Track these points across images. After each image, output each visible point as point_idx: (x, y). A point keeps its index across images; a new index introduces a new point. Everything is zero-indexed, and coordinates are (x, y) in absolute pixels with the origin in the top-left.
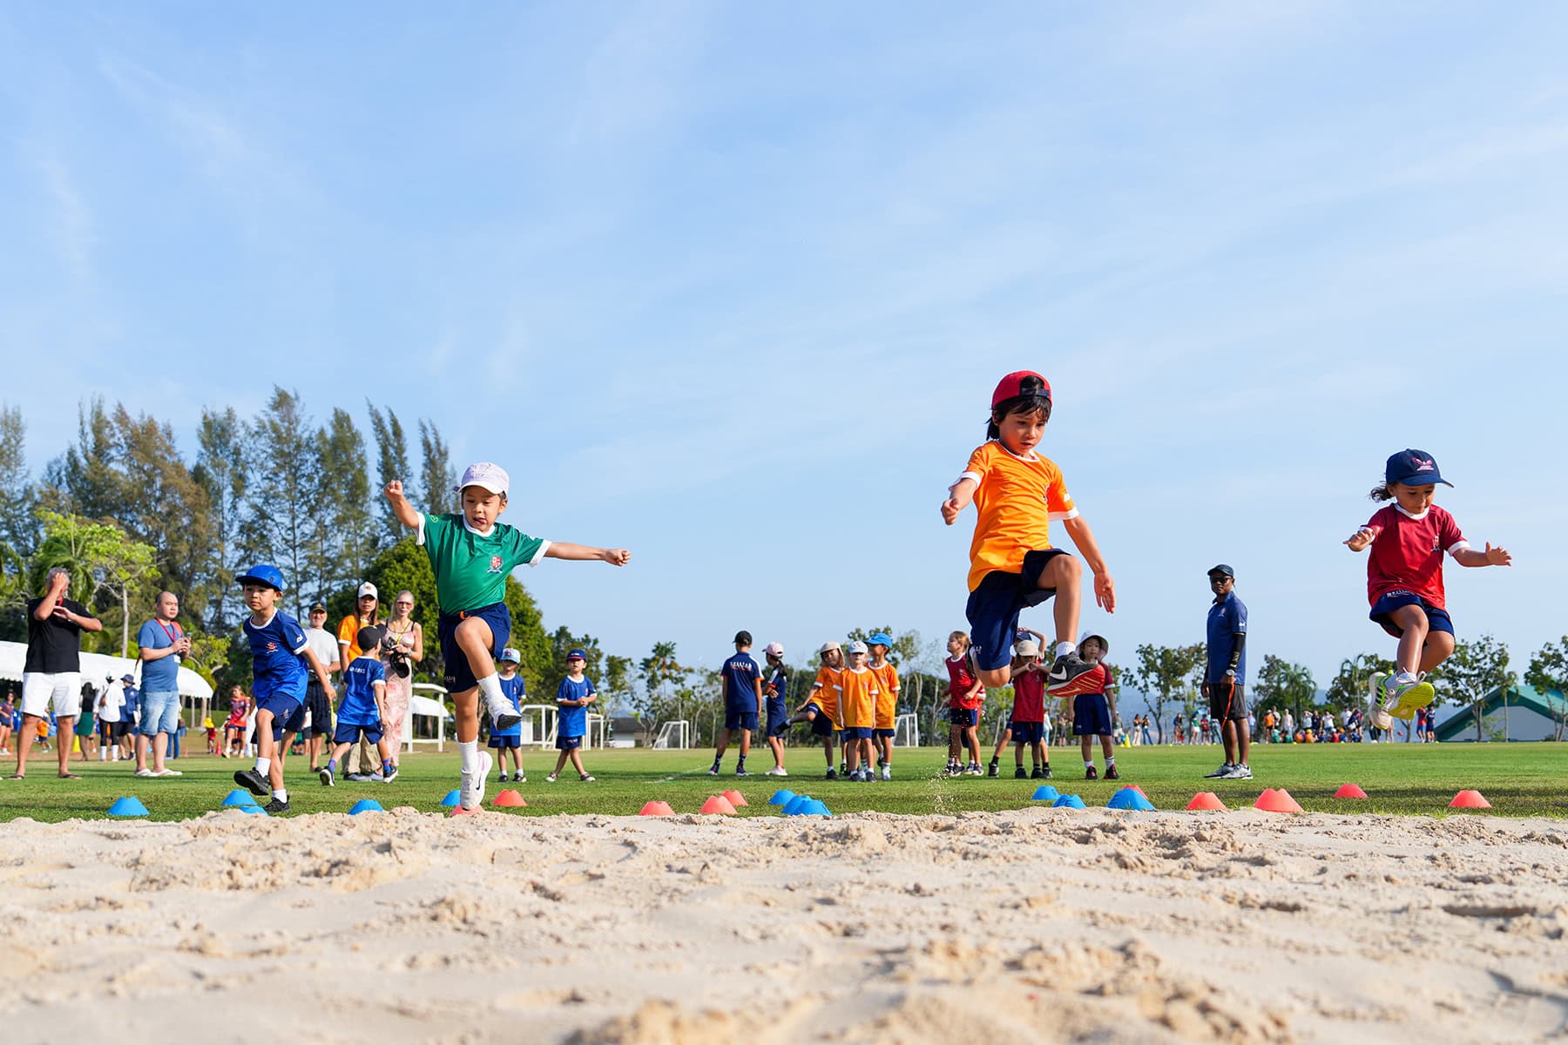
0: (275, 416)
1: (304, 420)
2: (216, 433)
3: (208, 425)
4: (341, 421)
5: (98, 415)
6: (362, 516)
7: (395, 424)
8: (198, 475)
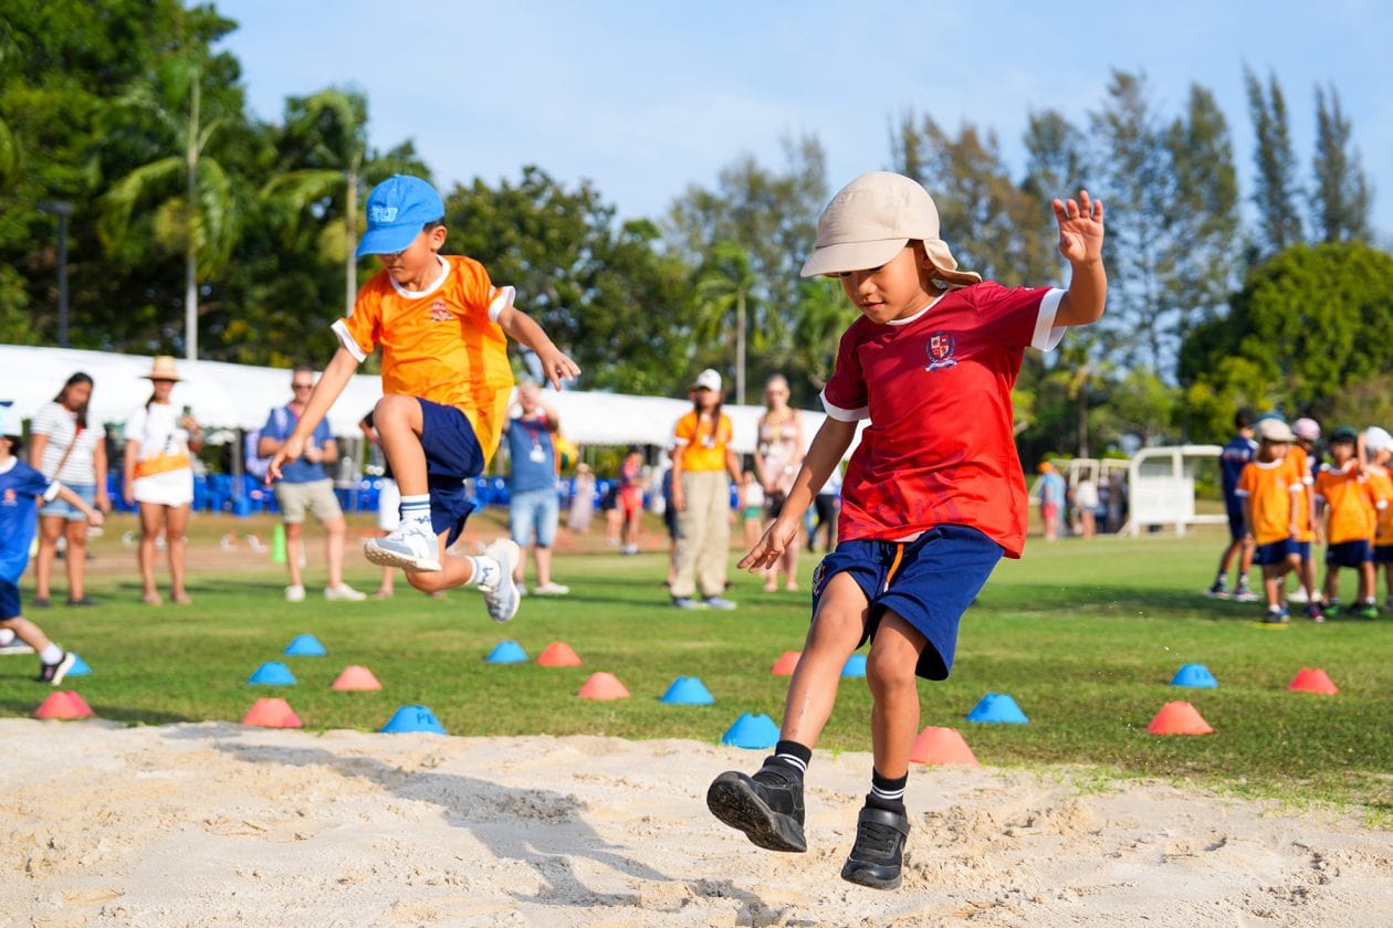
0: (1115, 105)
1: (1153, 106)
2: (1047, 135)
3: (1036, 127)
4: (1201, 101)
5: (908, 130)
6: (1230, 225)
7: (1276, 94)
8: (1029, 186)
